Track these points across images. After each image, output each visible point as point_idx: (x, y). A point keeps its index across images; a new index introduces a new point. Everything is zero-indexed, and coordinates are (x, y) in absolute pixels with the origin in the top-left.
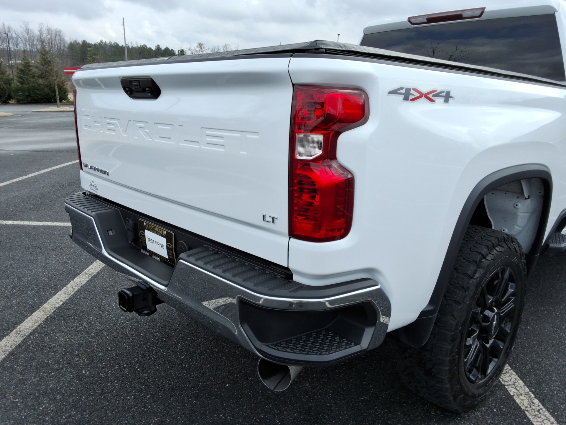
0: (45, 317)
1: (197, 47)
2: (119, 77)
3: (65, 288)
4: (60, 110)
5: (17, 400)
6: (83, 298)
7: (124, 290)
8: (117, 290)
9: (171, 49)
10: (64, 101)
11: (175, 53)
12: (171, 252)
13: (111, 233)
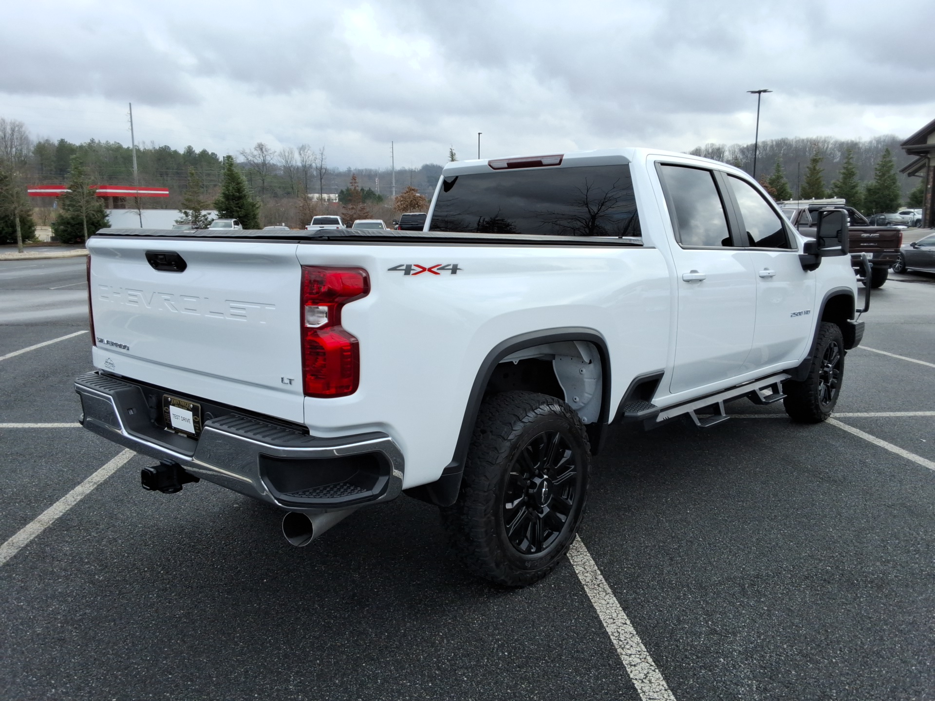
0: (43, 528)
1: (255, 149)
2: (144, 250)
3: (64, 498)
4: (23, 257)
5: (22, 604)
6: (89, 508)
7: (147, 468)
8: (131, 498)
9: (212, 153)
10: (29, 242)
11: (218, 160)
12: (197, 425)
13: (131, 412)
